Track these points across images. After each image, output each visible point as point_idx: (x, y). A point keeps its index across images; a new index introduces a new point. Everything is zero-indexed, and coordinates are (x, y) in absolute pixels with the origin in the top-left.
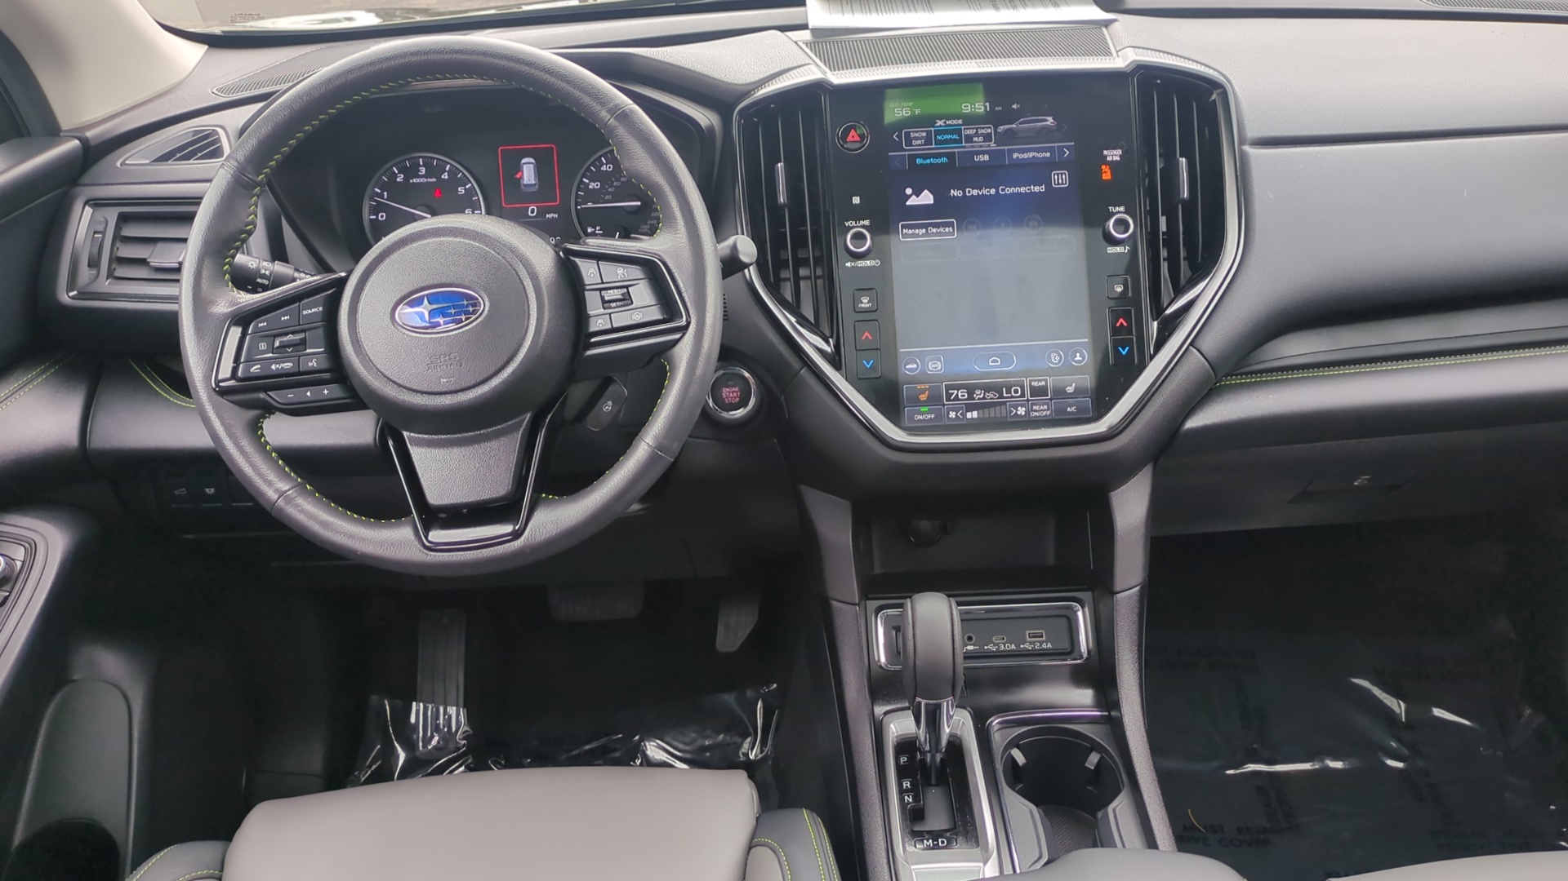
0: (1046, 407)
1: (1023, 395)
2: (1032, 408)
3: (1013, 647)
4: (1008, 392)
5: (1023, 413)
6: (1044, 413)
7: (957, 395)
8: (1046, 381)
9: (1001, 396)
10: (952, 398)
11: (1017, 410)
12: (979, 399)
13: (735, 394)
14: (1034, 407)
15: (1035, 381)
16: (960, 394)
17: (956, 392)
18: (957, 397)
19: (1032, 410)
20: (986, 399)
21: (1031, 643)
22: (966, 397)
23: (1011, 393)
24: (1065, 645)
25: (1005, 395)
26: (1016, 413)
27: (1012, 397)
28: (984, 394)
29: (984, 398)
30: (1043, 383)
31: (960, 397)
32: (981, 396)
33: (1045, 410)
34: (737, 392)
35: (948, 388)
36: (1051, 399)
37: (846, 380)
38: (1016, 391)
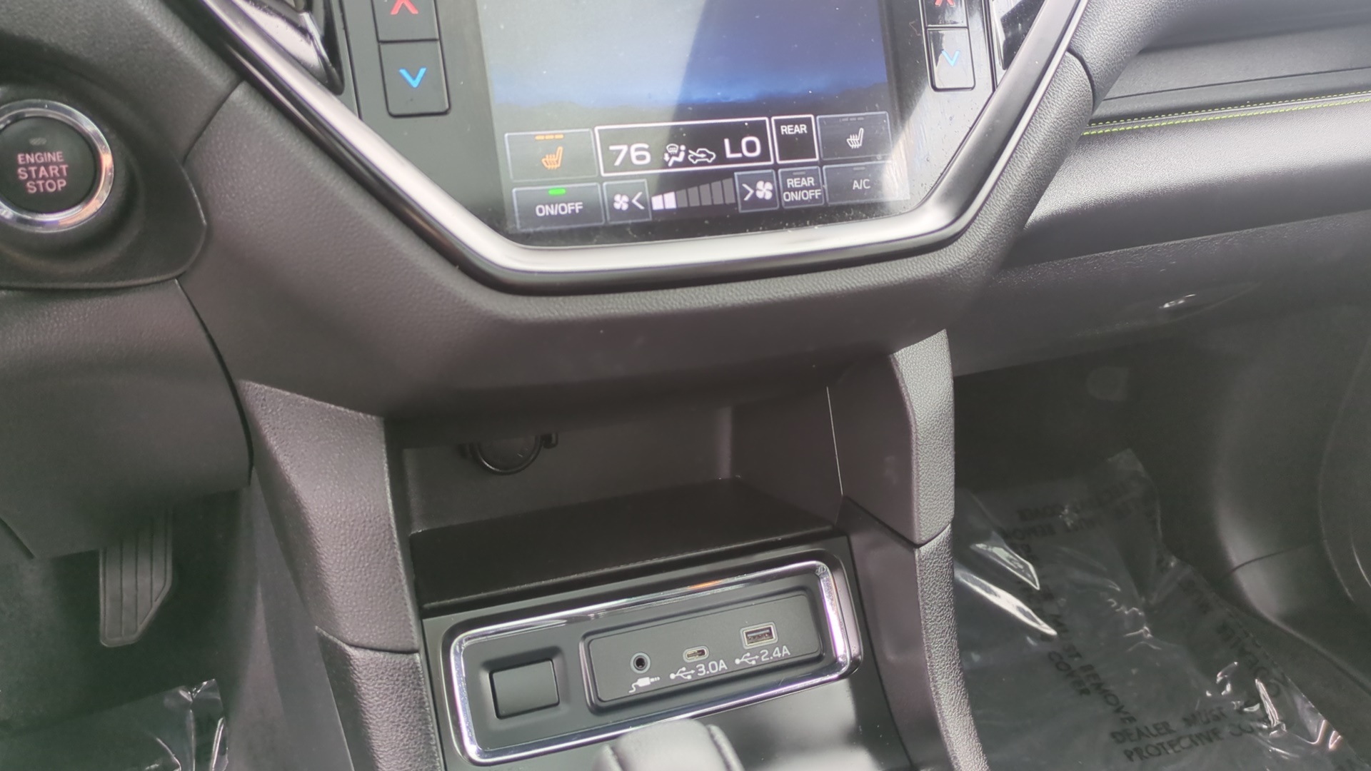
0: (810, 181)
1: (765, 156)
2: (785, 184)
3: (722, 665)
4: (736, 148)
5: (769, 196)
6: (810, 194)
7: (628, 153)
8: (808, 122)
9: (722, 159)
10: (617, 163)
11: (755, 190)
12: (676, 165)
13: (54, 170)
14: (792, 182)
15: (787, 122)
16: (634, 155)
17: (624, 148)
18: (627, 164)
19: (786, 189)
20: (691, 165)
21: (754, 652)
22: (648, 160)
23: (741, 151)
24: (811, 647)
25: (729, 155)
26: (754, 195)
27: (745, 159)
28: (687, 154)
29: (686, 163)
30: (802, 129)
31: (635, 162)
32: (680, 159)
33: (811, 188)
34: (57, 164)
35: (608, 138)
36: (821, 164)
37: (360, 117)
38: (751, 147)
